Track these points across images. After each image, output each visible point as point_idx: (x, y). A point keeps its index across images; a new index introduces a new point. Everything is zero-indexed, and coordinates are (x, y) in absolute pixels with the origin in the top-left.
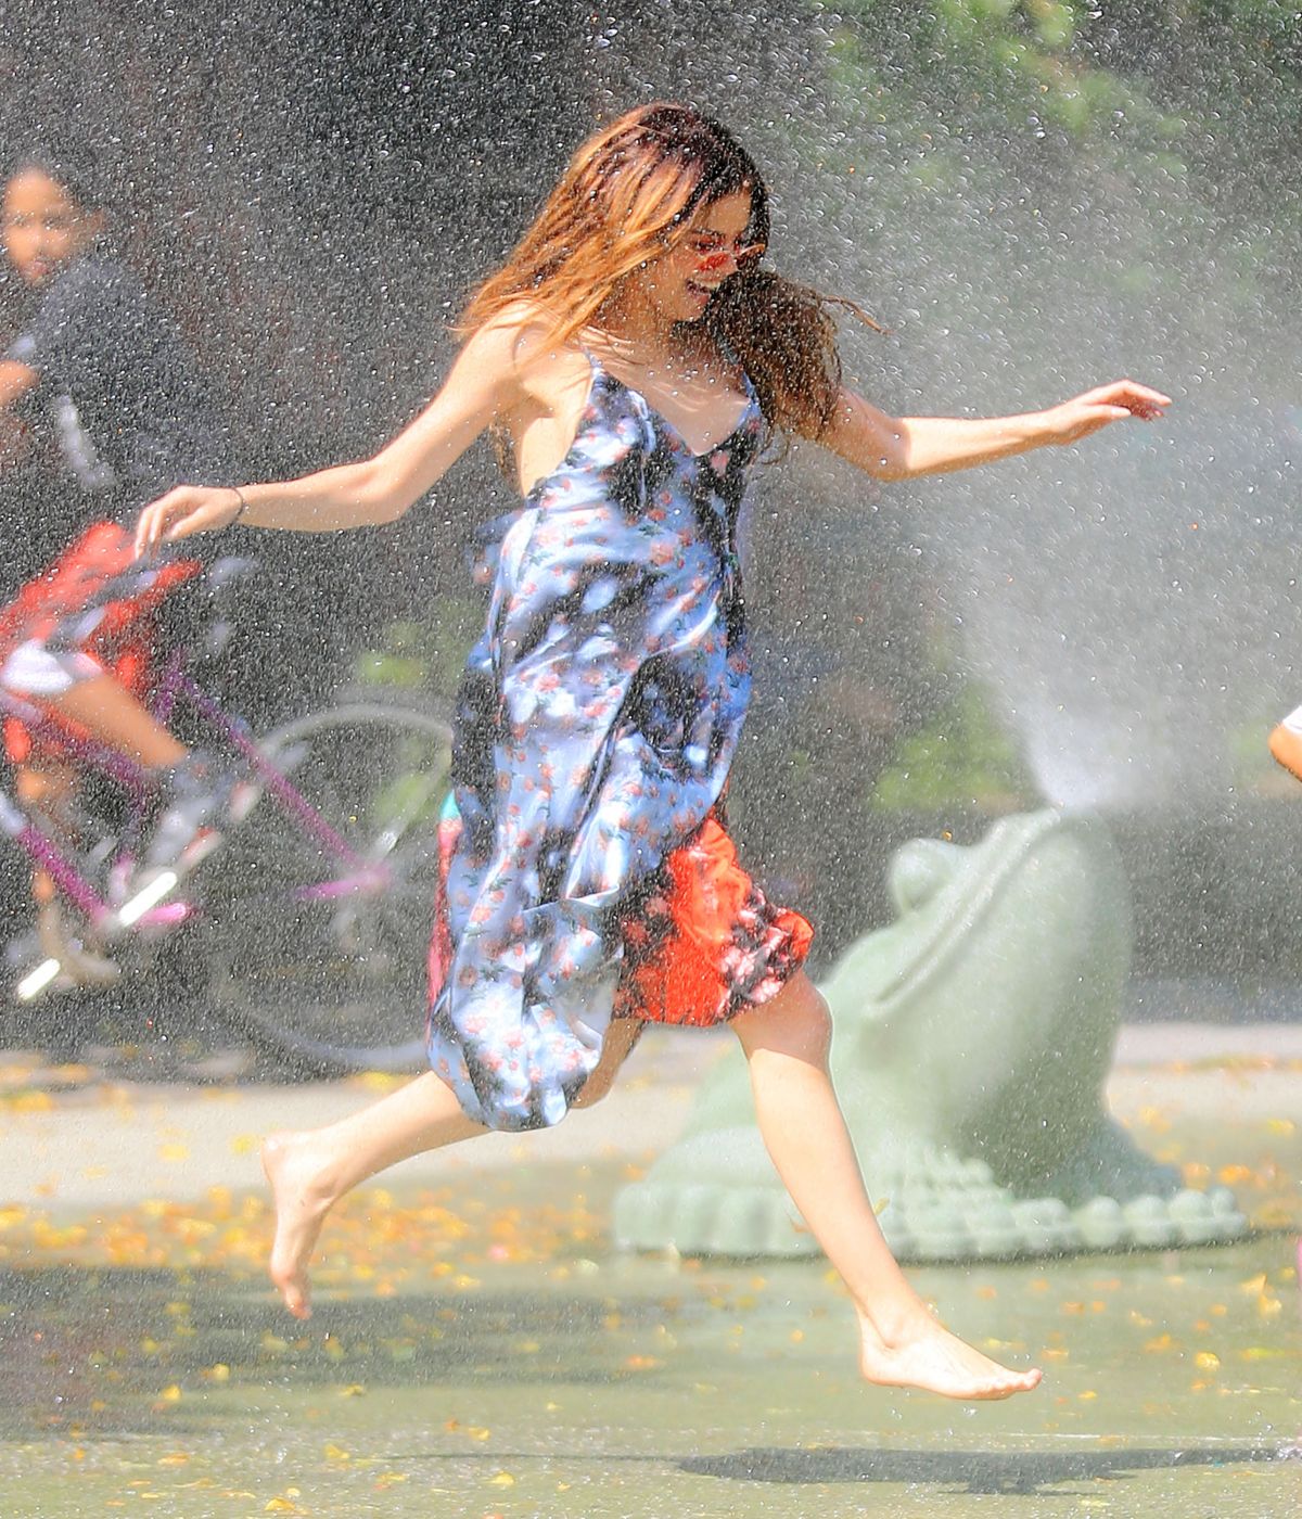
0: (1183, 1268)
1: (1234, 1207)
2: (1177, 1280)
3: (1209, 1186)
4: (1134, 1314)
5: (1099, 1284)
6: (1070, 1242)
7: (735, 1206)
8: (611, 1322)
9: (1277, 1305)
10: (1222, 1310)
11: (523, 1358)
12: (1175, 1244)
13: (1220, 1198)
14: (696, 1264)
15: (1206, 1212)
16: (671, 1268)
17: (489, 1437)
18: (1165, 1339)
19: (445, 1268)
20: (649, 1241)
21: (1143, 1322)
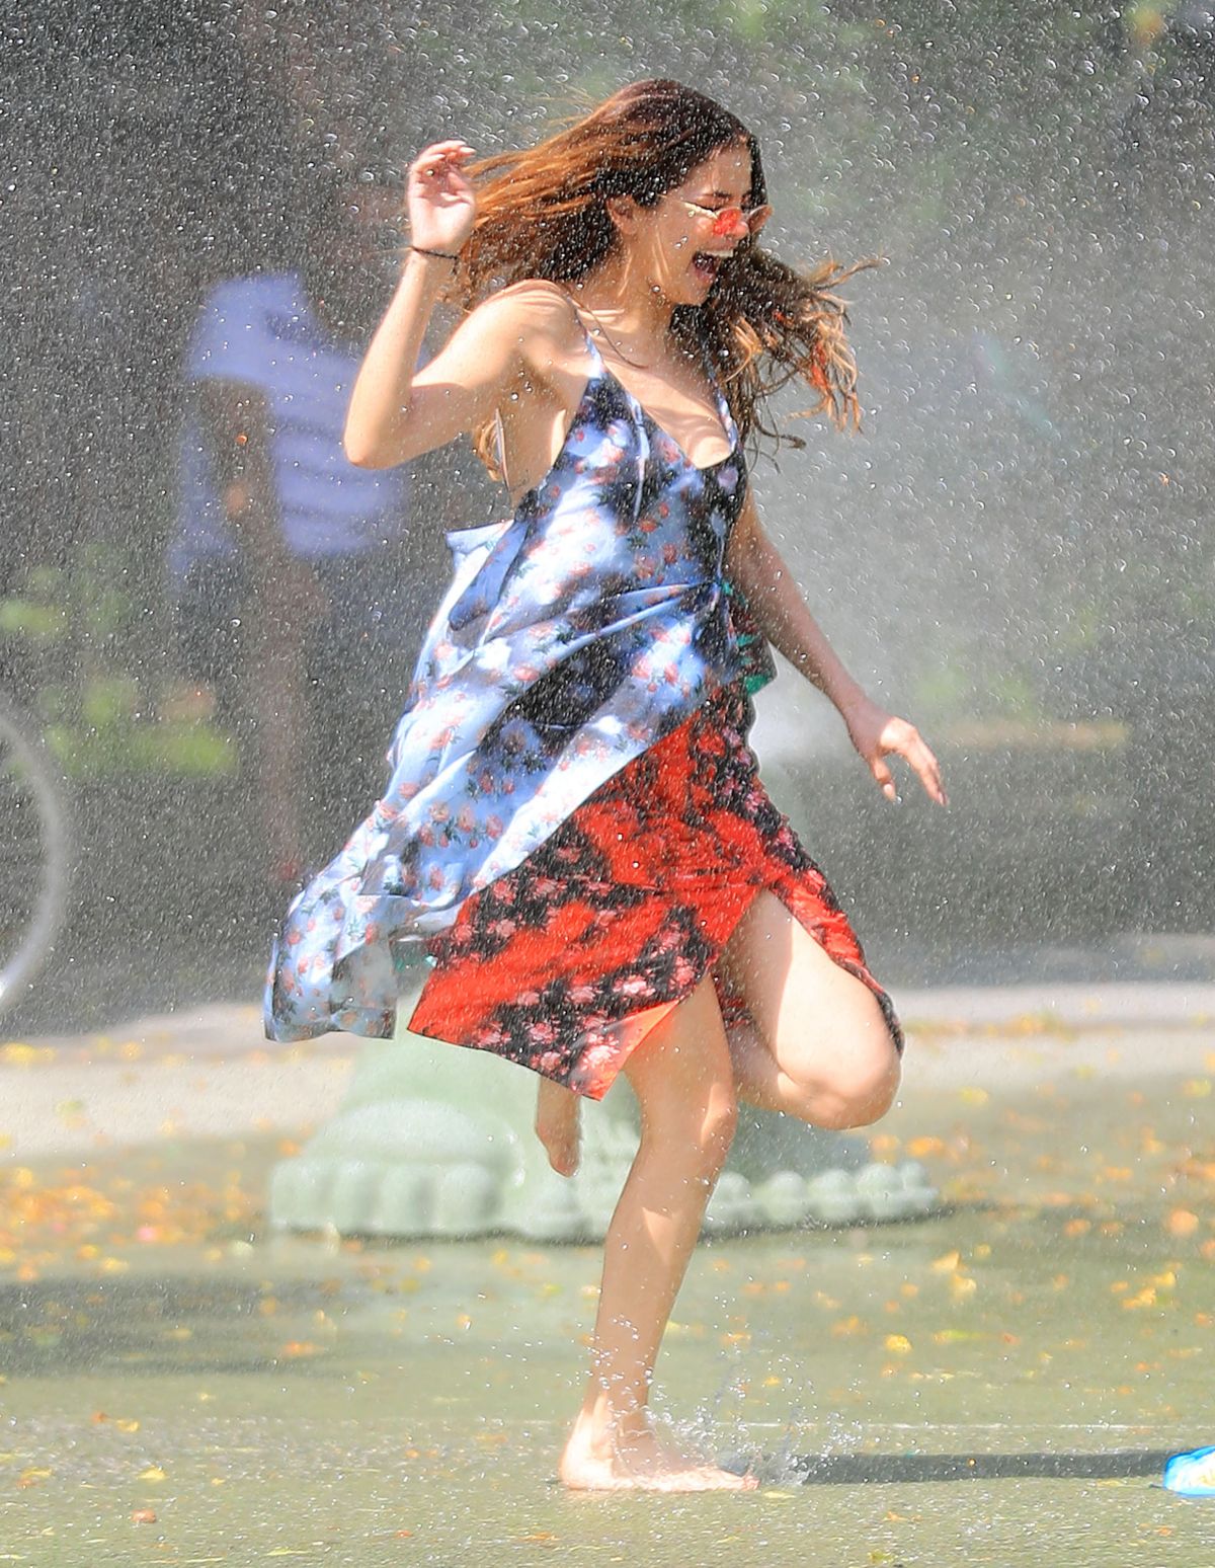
0: (870, 1246)
1: (925, 1182)
2: (864, 1259)
3: (898, 1161)
4: (820, 1294)
5: (783, 1261)
6: (750, 1218)
7: (396, 1186)
8: (267, 1306)
9: (971, 1285)
10: (912, 1290)
11: (173, 1345)
12: (862, 1220)
13: (910, 1172)
14: (356, 1246)
15: (896, 1187)
16: (331, 1249)
17: (138, 1429)
18: (853, 1322)
19: (90, 1250)
20: (306, 1221)
21: (830, 1303)
